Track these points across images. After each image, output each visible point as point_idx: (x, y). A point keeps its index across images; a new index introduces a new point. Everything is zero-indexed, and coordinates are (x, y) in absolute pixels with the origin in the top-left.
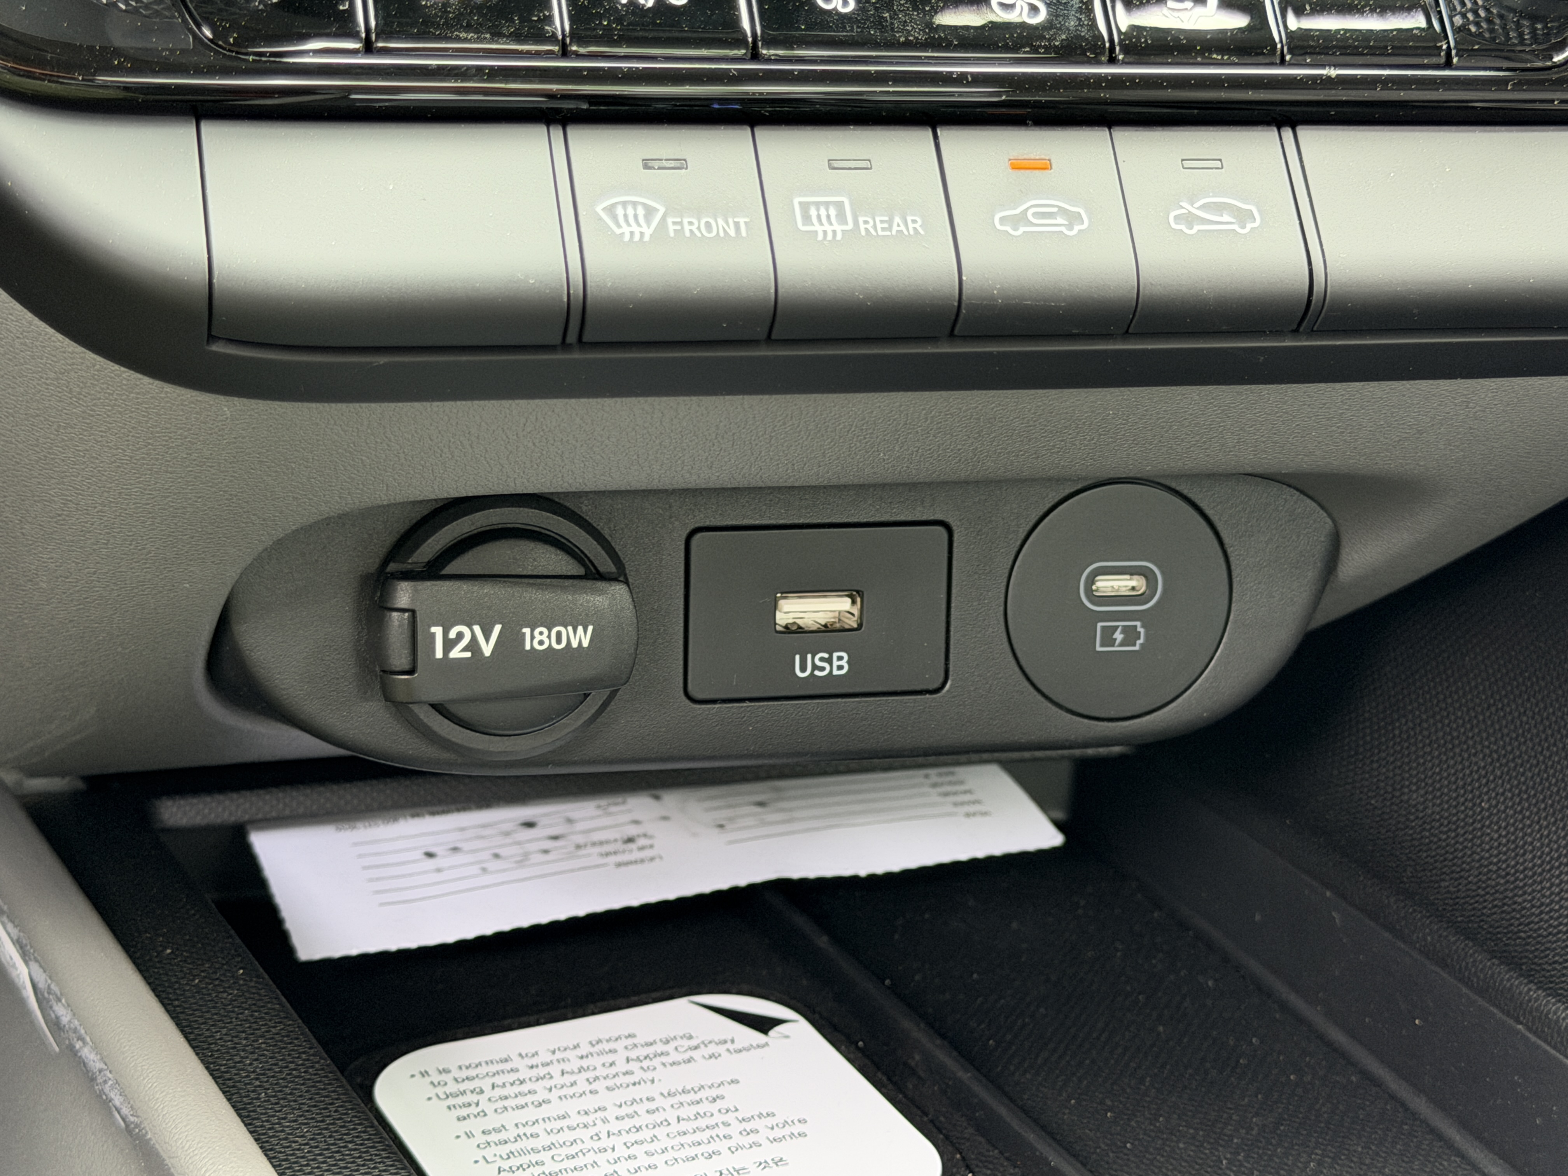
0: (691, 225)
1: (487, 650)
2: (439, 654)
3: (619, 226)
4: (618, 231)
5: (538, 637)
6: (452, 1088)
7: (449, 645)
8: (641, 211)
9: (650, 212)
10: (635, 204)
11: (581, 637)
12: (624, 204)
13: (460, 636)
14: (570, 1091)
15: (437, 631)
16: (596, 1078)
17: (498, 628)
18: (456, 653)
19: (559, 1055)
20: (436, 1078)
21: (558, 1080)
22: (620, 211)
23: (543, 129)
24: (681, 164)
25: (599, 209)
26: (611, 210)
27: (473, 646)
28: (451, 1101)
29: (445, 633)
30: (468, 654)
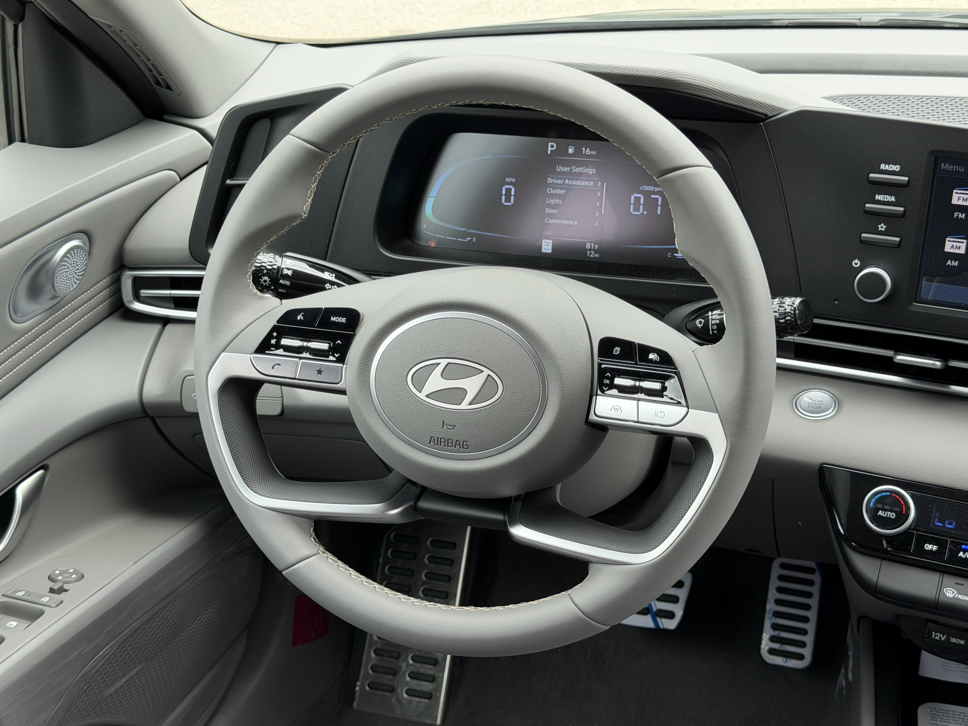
0: (960, 597)
1: (943, 639)
2: (933, 637)
3: (947, 593)
4: (946, 594)
5: (953, 640)
6: (934, 713)
7: (936, 636)
8: (952, 592)
9: (954, 592)
10: (951, 590)
11: (962, 642)
12: (949, 590)
13: (938, 635)
14: (958, 722)
15: (934, 633)
16: (964, 721)
17: (945, 636)
18: (937, 638)
19: (960, 714)
20: (932, 710)
21: (956, 719)
22: (948, 591)
23: (940, 573)
24: (962, 585)
25: (945, 590)
26: (947, 591)
27: (940, 637)
28: (932, 715)
29: (935, 634)
30: (938, 639)
